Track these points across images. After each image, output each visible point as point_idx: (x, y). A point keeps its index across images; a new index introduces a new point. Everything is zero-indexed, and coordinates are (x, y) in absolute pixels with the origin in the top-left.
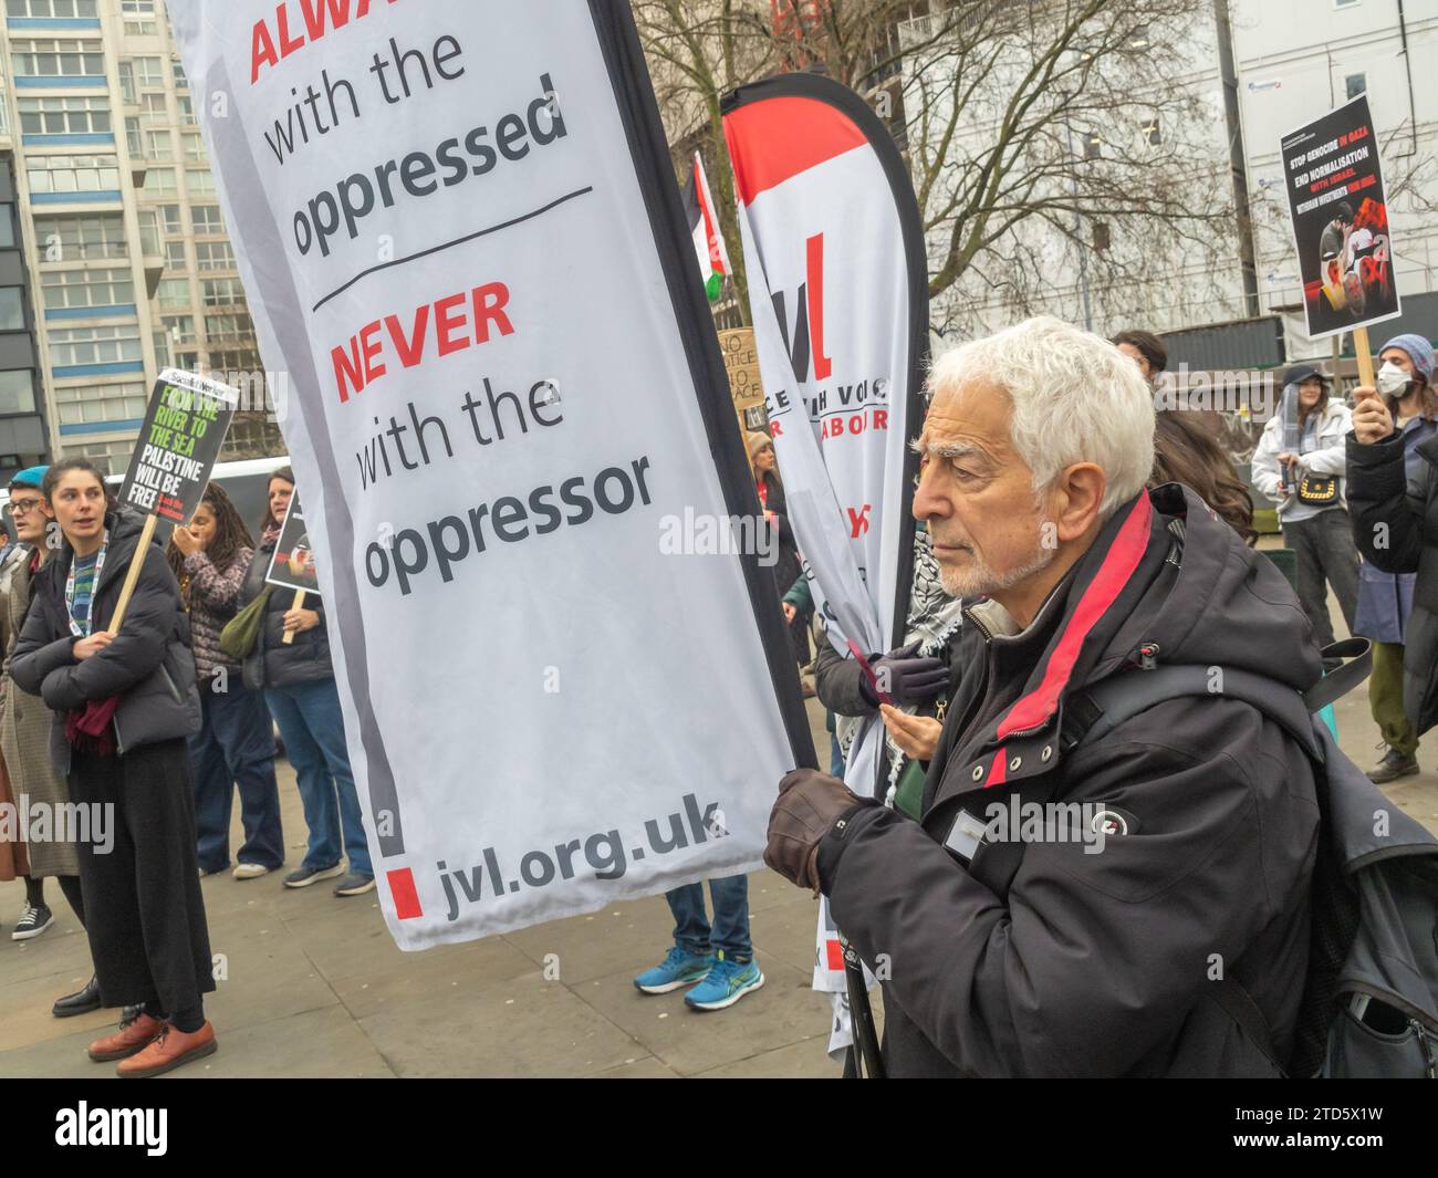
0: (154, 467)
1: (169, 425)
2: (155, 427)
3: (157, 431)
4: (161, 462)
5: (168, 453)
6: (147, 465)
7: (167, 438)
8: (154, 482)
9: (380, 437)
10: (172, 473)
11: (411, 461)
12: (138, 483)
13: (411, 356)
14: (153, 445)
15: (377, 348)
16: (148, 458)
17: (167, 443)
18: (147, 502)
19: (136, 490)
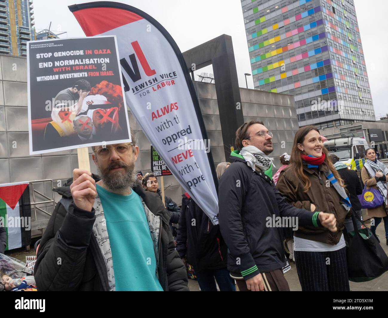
0: (157, 166)
1: (157, 155)
2: (153, 157)
3: (154, 158)
4: (158, 164)
5: (159, 161)
6: (155, 166)
7: (157, 158)
8: (159, 169)
9: (183, 169)
10: (163, 165)
11: (188, 172)
12: (155, 171)
13: (186, 158)
14: (155, 161)
15: (181, 157)
16: (154, 164)
17: (158, 159)
18: (159, 174)
19: (155, 173)
